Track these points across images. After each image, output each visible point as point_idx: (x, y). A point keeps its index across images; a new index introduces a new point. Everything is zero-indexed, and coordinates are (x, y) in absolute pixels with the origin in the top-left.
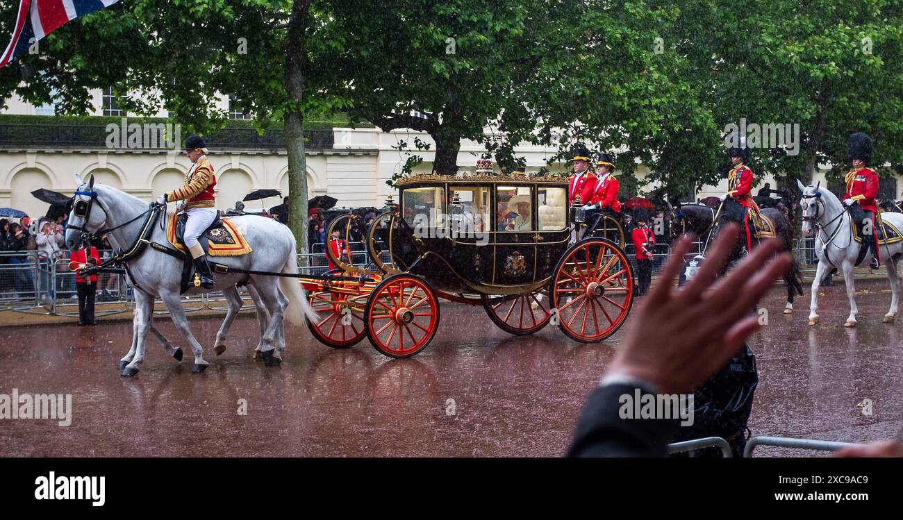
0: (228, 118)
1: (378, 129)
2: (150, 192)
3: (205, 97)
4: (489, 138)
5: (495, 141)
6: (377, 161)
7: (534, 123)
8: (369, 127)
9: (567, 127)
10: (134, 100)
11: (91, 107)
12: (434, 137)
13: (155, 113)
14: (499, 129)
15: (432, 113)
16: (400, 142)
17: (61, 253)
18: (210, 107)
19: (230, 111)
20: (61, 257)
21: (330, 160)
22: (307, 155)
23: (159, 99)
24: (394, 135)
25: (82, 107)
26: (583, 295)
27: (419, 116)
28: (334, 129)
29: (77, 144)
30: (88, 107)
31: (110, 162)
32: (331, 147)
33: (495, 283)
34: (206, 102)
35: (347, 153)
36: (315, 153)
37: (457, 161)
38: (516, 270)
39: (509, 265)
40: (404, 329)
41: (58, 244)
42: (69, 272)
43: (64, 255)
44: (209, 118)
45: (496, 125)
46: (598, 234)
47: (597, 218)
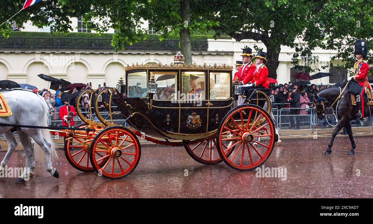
0: (148, 33)
1: (233, 40)
2: (104, 76)
3: (134, 22)
4: (297, 45)
5: (301, 46)
6: (233, 58)
7: (324, 36)
8: (229, 38)
9: (342, 38)
10: (94, 23)
11: (70, 28)
12: (266, 44)
13: (107, 31)
14: (303, 40)
15: (264, 31)
16: (246, 47)
17: (53, 109)
18: (138, 27)
19: (149, 30)
20: (54, 111)
21: (206, 58)
22: (193, 54)
23: (109, 22)
24: (243, 43)
25: (66, 27)
26: (241, 141)
27: (257, 32)
28: (208, 40)
29: (64, 48)
30: (69, 28)
31: (81, 58)
32: (206, 50)
33: (180, 132)
34: (135, 24)
35: (215, 54)
36: (198, 53)
37: (279, 58)
38: (195, 124)
39: (189, 121)
40: (116, 161)
41: (52, 104)
42: (58, 120)
43: (56, 110)
44: (137, 33)
45: (301, 37)
46: (252, 102)
47: (252, 92)
